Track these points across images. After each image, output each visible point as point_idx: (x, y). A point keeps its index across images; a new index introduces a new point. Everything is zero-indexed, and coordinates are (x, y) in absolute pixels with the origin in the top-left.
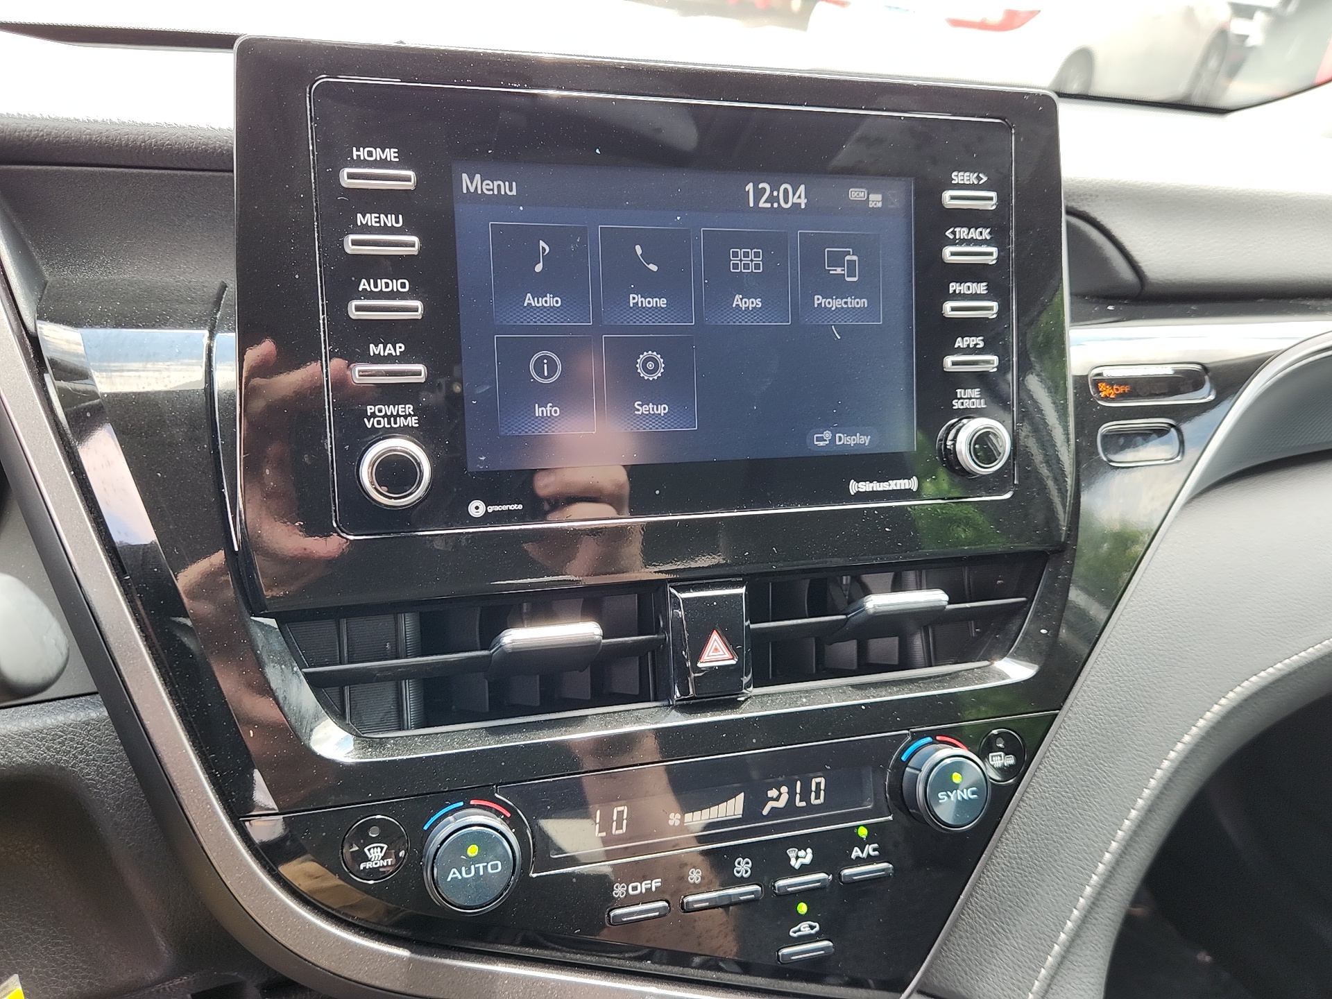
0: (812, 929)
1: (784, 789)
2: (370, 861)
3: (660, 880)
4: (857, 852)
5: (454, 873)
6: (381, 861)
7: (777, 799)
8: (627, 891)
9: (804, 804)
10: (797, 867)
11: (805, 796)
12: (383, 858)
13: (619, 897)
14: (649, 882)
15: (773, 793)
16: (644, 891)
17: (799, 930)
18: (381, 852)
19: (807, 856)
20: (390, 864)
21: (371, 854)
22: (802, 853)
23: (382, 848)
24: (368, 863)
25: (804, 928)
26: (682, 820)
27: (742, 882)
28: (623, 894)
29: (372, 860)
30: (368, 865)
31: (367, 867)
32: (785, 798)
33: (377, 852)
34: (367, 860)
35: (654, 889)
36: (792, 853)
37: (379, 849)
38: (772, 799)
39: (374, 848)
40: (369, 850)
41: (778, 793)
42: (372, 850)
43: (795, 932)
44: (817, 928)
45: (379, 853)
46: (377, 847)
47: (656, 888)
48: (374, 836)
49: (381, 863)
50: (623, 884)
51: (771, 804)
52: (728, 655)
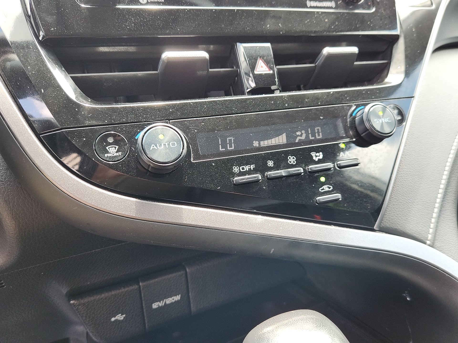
0: (329, 189)
1: (303, 132)
2: (110, 153)
3: (254, 165)
4: (342, 154)
5: (153, 147)
6: (116, 153)
7: (301, 135)
8: (240, 169)
9: (313, 138)
10: (317, 160)
11: (313, 135)
12: (117, 152)
13: (236, 173)
14: (250, 166)
15: (298, 133)
16: (247, 170)
17: (323, 189)
18: (115, 149)
19: (321, 156)
20: (120, 154)
21: (110, 150)
22: (318, 154)
23: (115, 148)
24: (109, 154)
25: (326, 188)
26: (259, 144)
27: (292, 166)
28: (238, 171)
29: (111, 153)
30: (109, 155)
31: (109, 156)
32: (304, 136)
33: (113, 149)
34: (107, 152)
35: (252, 169)
36: (313, 154)
37: (114, 148)
38: (298, 136)
39: (111, 147)
40: (109, 148)
41: (301, 133)
42: (110, 148)
43: (322, 190)
44: (332, 188)
45: (114, 150)
46: (113, 147)
47: (253, 168)
48: (111, 142)
49: (116, 154)
50: (237, 167)
51: (299, 138)
52: (267, 69)
